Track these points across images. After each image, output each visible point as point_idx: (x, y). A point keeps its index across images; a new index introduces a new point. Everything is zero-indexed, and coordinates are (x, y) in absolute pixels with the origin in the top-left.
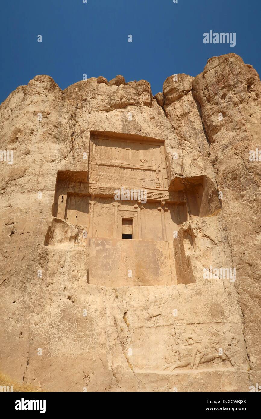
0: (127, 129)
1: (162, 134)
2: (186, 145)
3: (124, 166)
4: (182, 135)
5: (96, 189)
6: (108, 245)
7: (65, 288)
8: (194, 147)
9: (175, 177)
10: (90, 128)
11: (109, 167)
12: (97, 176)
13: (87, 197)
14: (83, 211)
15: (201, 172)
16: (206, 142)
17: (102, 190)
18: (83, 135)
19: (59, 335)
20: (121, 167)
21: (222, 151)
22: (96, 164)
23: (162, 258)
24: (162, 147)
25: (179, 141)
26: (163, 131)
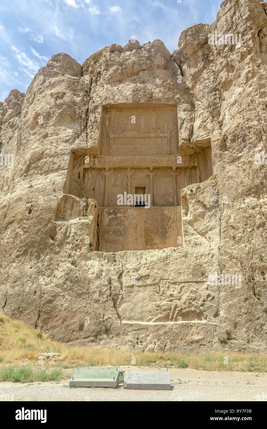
0: (137, 98)
1: (175, 97)
2: (198, 105)
3: (135, 136)
6: (120, 213)
7: (70, 255)
8: (206, 108)
9: (181, 143)
10: (102, 103)
11: (121, 139)
13: (102, 170)
14: (99, 184)
15: (208, 134)
18: (96, 111)
19: (63, 293)
20: (133, 138)
21: (229, 110)
23: (170, 222)
26: (176, 93)
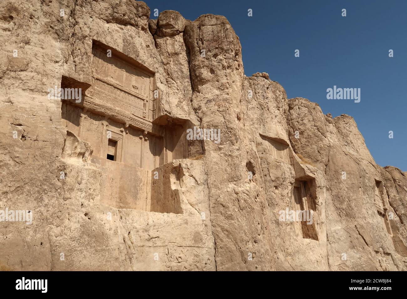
0: (127, 50)
1: (154, 65)
2: (172, 84)
3: (118, 87)
4: (169, 73)
5: (91, 103)
6: (98, 164)
7: (82, 205)
8: (180, 90)
9: (165, 114)
10: (93, 36)
11: (104, 84)
12: (92, 90)
13: (79, 108)
14: (73, 123)
15: (185, 115)
16: (190, 88)
17: (96, 106)
18: (85, 41)
19: (80, 249)
20: (115, 87)
21: (206, 103)
22: (92, 77)
23: (141, 184)
24: (152, 79)
25: (166, 77)
26: (156, 63)
